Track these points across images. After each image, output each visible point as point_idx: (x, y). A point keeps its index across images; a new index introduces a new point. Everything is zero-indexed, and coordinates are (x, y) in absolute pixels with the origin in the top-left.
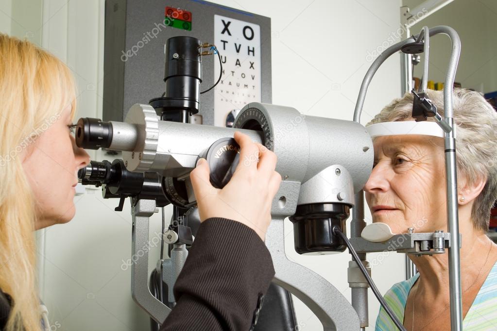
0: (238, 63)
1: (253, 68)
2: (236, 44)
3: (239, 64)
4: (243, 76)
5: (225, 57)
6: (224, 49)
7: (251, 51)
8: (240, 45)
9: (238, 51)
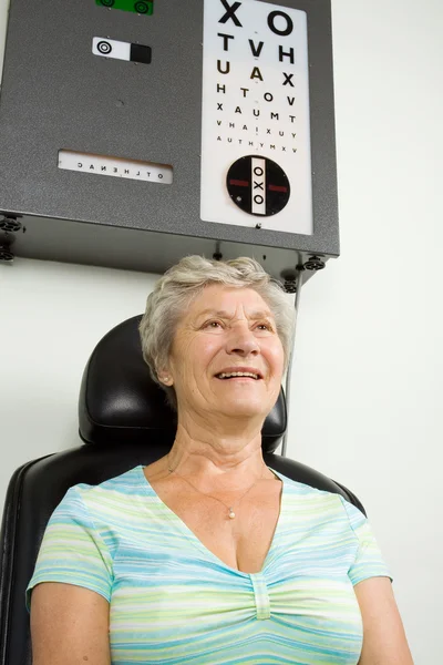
0: (256, 74)
1: (292, 85)
2: (251, 42)
3: (260, 77)
4: (268, 97)
5: (228, 63)
6: (226, 48)
7: (286, 55)
8: (261, 44)
9: (256, 53)
